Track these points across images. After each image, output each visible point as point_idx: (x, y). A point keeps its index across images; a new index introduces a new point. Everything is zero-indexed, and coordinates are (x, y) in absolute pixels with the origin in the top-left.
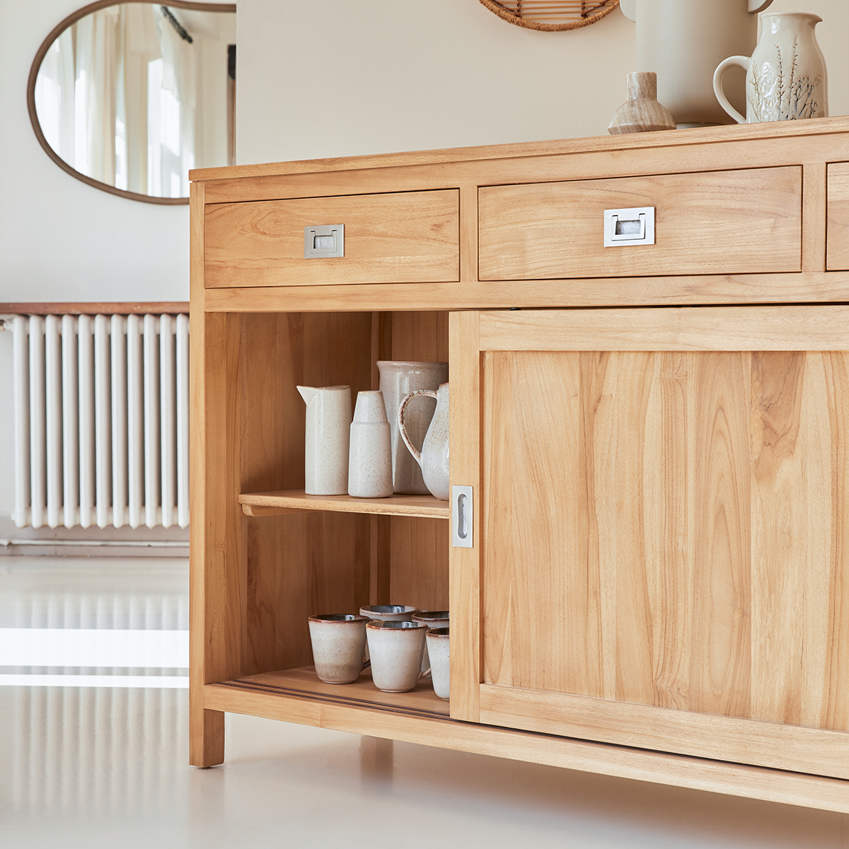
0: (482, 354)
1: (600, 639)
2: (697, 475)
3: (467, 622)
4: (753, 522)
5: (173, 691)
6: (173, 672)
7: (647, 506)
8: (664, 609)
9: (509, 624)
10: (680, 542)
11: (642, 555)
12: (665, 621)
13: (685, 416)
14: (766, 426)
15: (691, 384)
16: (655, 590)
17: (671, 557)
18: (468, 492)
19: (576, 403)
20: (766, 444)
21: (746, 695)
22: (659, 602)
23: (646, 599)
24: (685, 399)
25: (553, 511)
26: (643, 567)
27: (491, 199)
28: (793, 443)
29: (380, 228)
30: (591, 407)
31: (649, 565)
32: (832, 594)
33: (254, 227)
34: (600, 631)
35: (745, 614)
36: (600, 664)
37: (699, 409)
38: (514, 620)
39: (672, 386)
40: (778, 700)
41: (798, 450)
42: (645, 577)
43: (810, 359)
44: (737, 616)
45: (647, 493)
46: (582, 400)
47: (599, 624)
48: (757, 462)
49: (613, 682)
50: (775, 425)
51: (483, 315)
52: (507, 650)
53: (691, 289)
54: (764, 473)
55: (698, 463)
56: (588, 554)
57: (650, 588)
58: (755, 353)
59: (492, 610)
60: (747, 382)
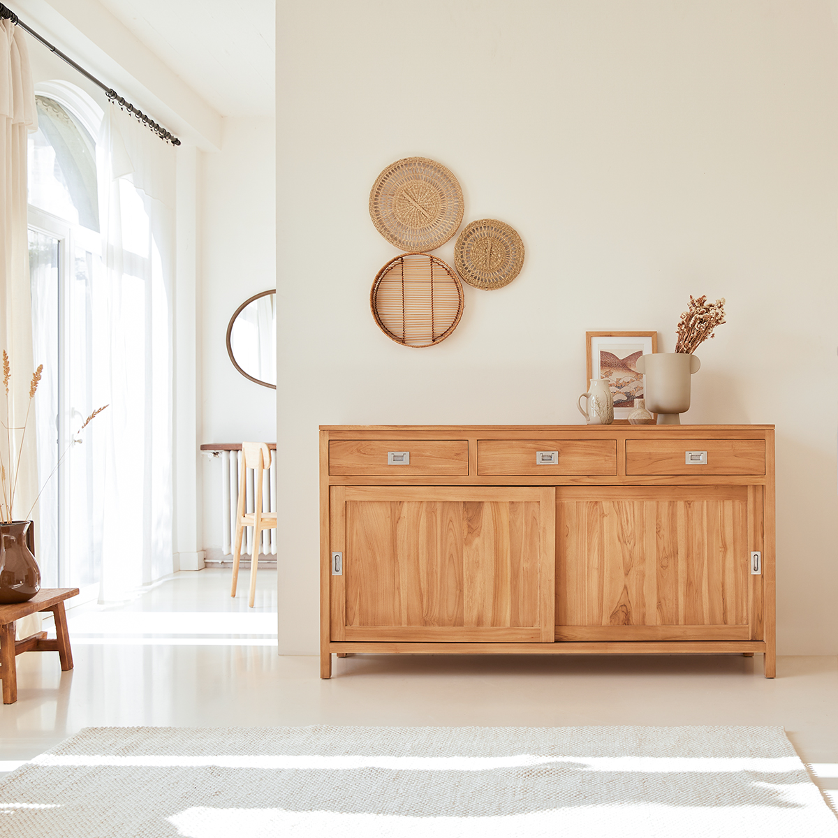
0: (346, 502)
1: (400, 605)
2: (441, 544)
3: (339, 604)
4: (464, 559)
5: (269, 647)
6: (269, 637)
7: (420, 556)
8: (428, 592)
9: (358, 602)
10: (435, 567)
11: (419, 573)
12: (428, 596)
13: (436, 524)
14: (469, 526)
15: (439, 512)
16: (424, 585)
17: (430, 574)
18: (340, 554)
19: (389, 520)
20: (469, 533)
21: (462, 618)
22: (426, 590)
23: (420, 589)
24: (436, 518)
25: (378, 559)
26: (419, 577)
27: (483, 446)
28: (480, 532)
29: (428, 454)
30: (395, 521)
31: (421, 577)
32: (495, 582)
33: (359, 451)
34: (400, 602)
35: (461, 591)
36: (400, 614)
37: (442, 521)
38: (360, 601)
39: (431, 513)
40: (474, 619)
41: (481, 534)
42: (420, 581)
43: (485, 504)
44: (458, 592)
45: (420, 551)
46: (391, 519)
47: (400, 600)
48: (465, 539)
49: (406, 619)
50: (472, 526)
51: (347, 488)
52: (357, 612)
53: (573, 480)
54: (467, 542)
55: (442, 540)
56: (394, 575)
57: (422, 585)
58: (464, 502)
59: (351, 598)
60: (461, 512)
